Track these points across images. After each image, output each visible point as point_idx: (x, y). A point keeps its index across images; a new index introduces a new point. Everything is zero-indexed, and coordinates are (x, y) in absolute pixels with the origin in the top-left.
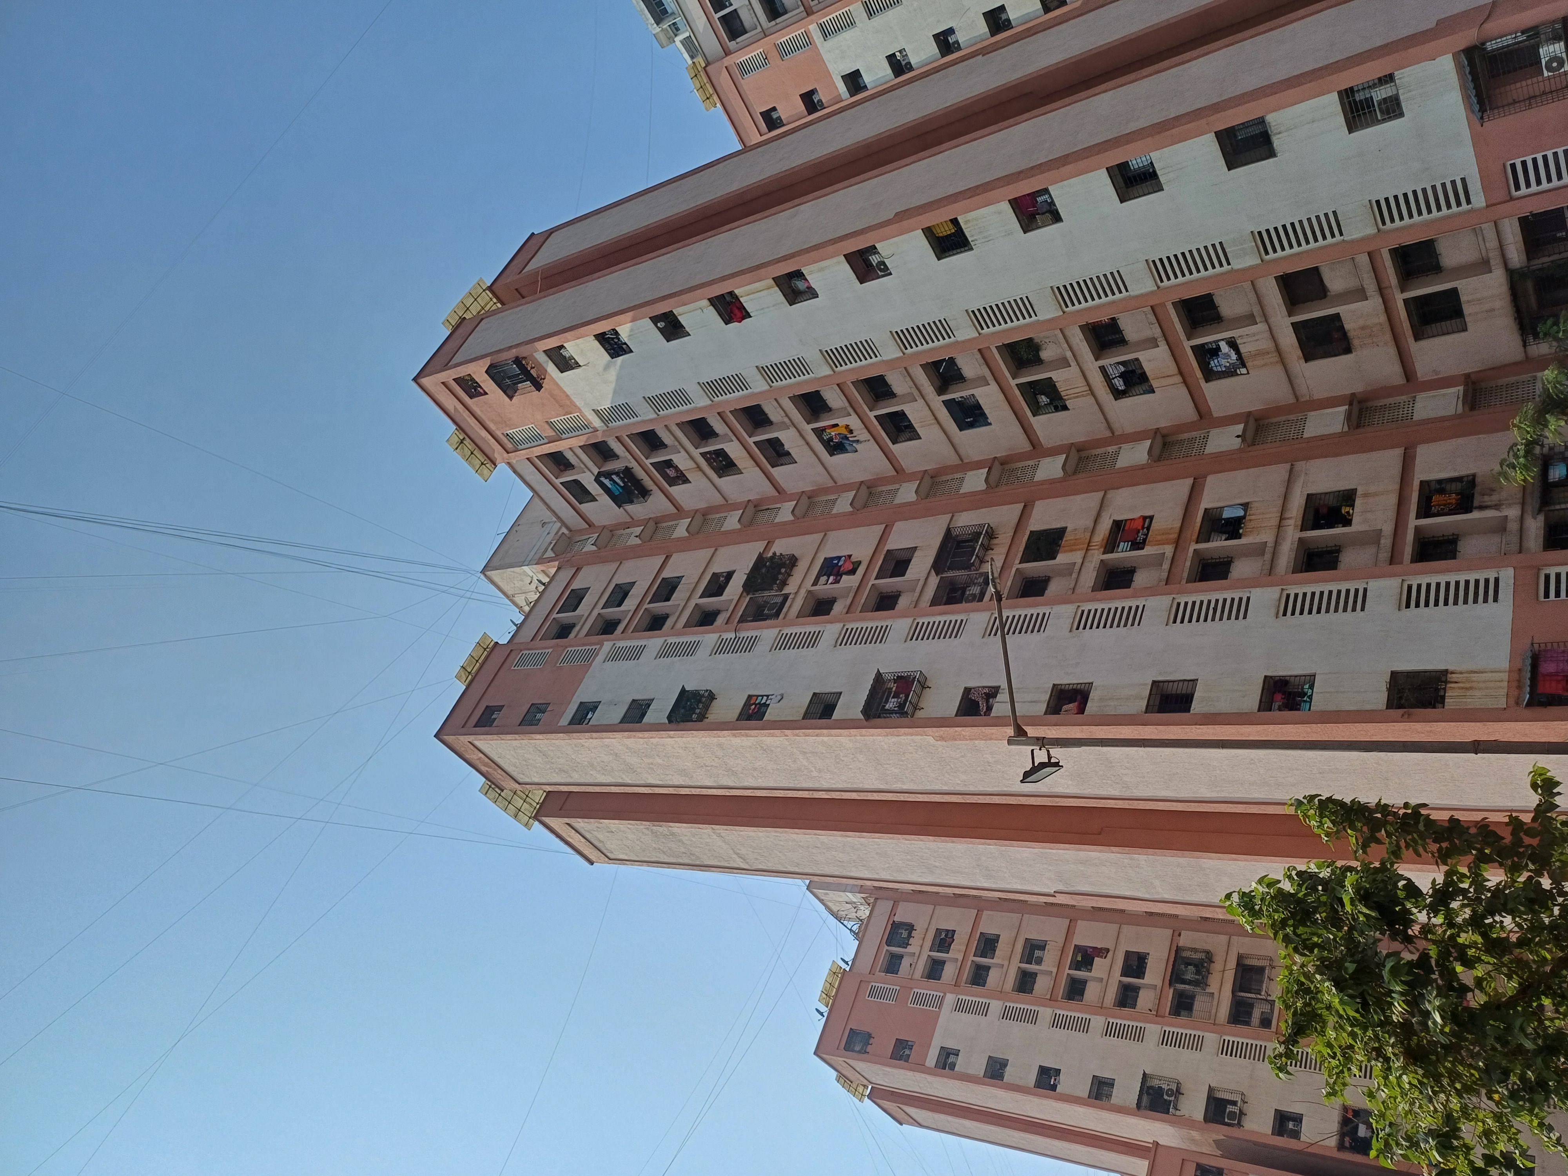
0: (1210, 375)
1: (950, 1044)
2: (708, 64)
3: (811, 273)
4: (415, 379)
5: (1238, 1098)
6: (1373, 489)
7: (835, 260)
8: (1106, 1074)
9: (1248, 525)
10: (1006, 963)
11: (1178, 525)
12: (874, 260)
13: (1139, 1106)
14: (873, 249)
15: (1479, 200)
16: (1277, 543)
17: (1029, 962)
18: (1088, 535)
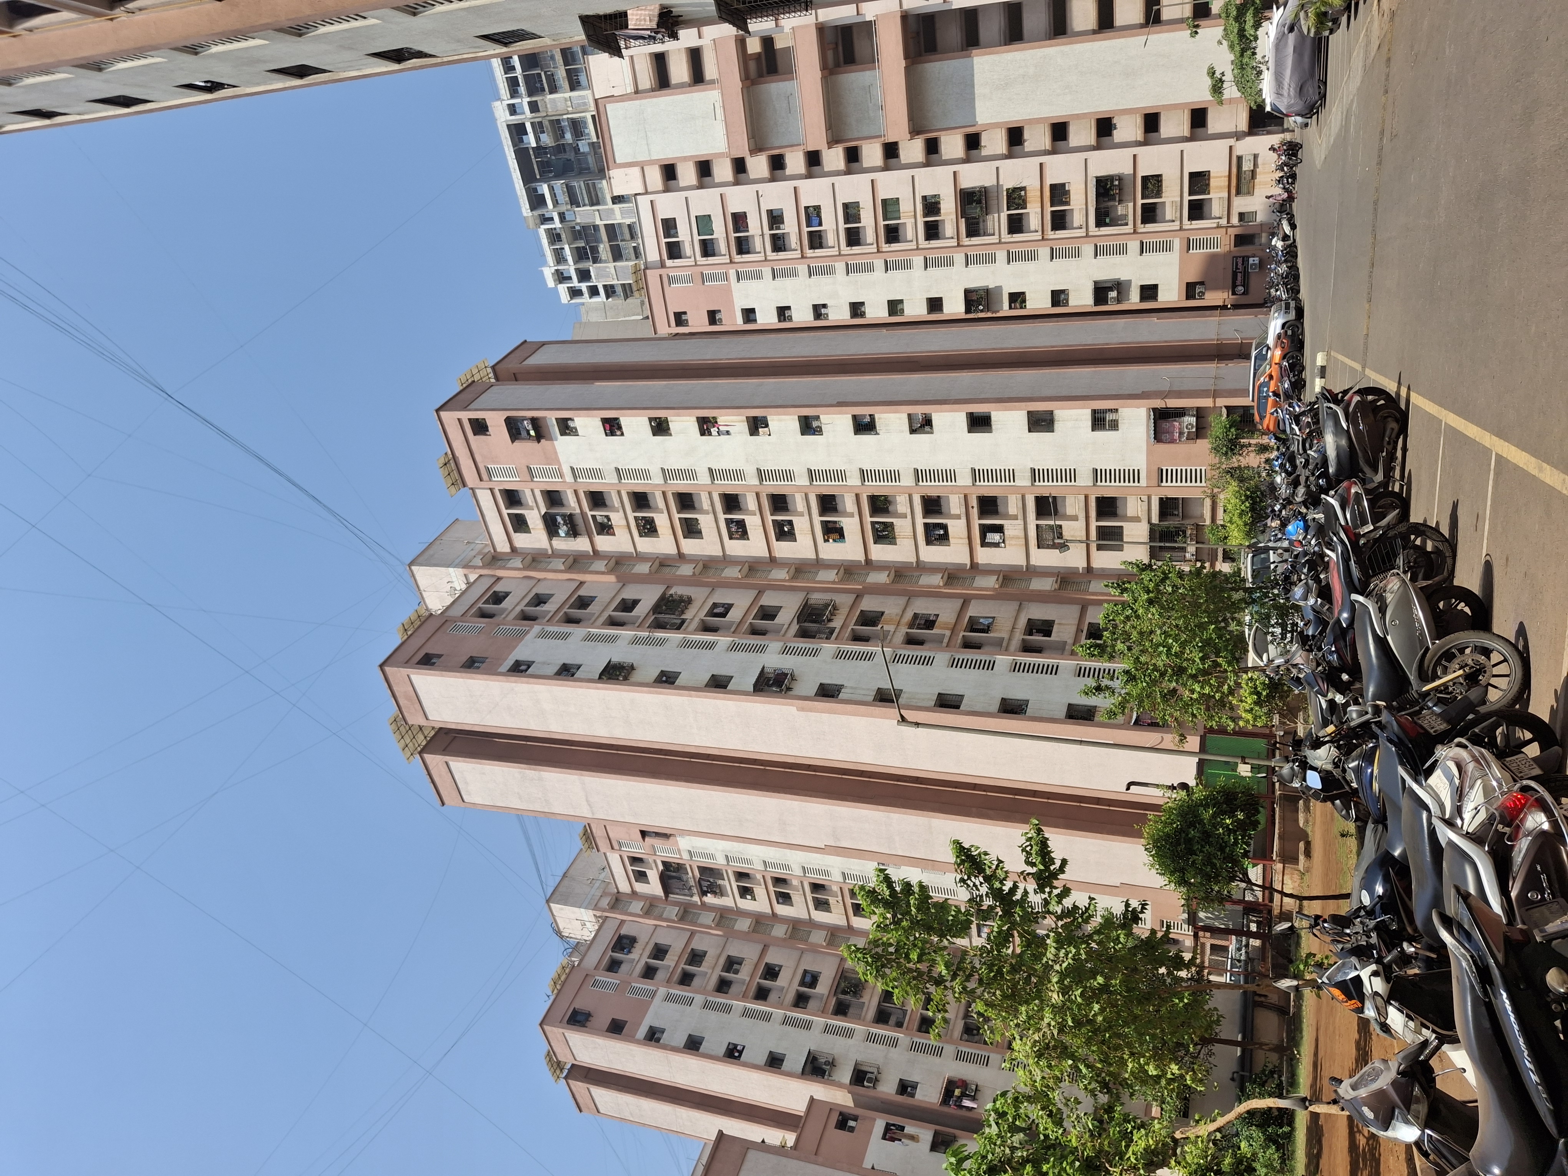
0: (984, 544)
1: (657, 1024)
2: (646, 268)
3: (773, 420)
4: (437, 411)
5: (875, 1071)
6: (1063, 622)
7: (792, 417)
8: (779, 1050)
9: (993, 627)
10: (710, 971)
11: (953, 621)
12: (815, 424)
13: (803, 1073)
14: (817, 418)
15: (1143, 482)
16: (1010, 639)
17: (728, 971)
18: (898, 618)
